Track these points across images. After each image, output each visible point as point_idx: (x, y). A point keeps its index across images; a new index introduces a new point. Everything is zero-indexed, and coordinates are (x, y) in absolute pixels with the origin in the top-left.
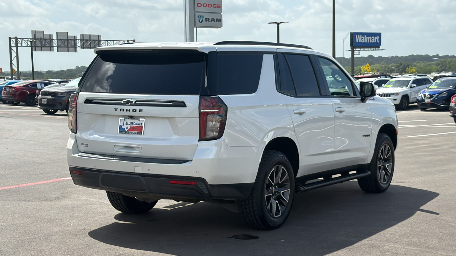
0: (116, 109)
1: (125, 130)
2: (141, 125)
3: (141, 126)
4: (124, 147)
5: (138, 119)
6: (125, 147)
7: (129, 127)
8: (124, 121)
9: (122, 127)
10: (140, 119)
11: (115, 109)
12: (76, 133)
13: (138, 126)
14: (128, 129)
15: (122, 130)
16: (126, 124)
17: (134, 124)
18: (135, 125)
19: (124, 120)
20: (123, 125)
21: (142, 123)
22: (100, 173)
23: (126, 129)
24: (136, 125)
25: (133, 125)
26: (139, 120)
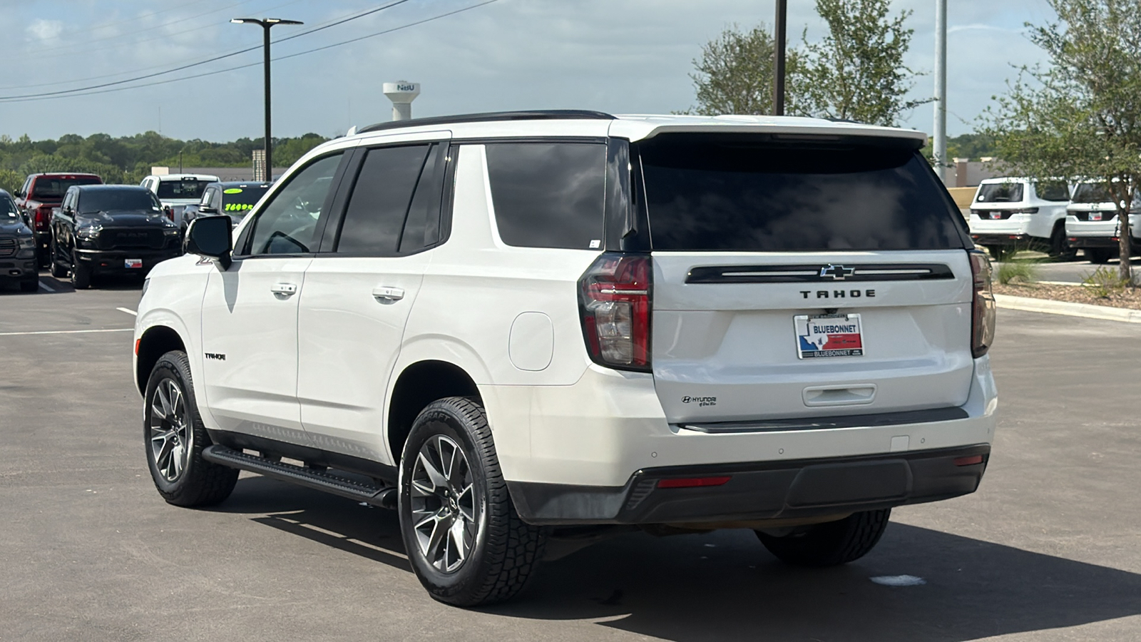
0: (806, 294)
1: (817, 348)
2: (853, 330)
3: (853, 333)
4: (822, 392)
5: (844, 316)
6: (826, 391)
7: (825, 340)
8: (808, 325)
9: (806, 340)
10: (850, 316)
11: (803, 295)
12: (651, 372)
13: (847, 333)
14: (824, 343)
15: (809, 350)
16: (816, 333)
17: (837, 329)
18: (839, 333)
19: (809, 320)
20: (809, 335)
21: (854, 326)
22: (798, 469)
23: (817, 345)
24: (842, 333)
25: (835, 333)
26: (847, 319)
